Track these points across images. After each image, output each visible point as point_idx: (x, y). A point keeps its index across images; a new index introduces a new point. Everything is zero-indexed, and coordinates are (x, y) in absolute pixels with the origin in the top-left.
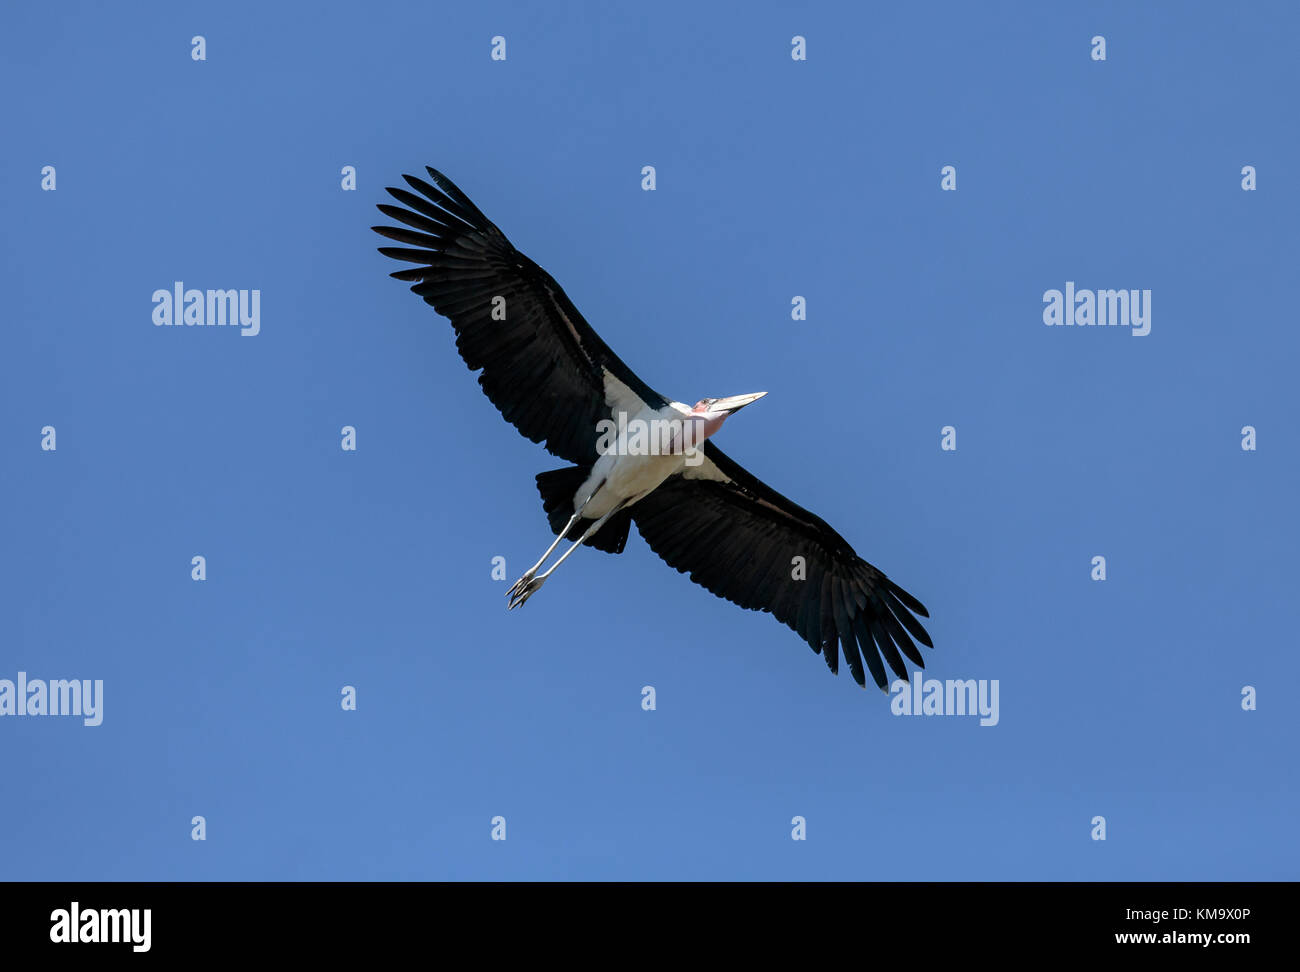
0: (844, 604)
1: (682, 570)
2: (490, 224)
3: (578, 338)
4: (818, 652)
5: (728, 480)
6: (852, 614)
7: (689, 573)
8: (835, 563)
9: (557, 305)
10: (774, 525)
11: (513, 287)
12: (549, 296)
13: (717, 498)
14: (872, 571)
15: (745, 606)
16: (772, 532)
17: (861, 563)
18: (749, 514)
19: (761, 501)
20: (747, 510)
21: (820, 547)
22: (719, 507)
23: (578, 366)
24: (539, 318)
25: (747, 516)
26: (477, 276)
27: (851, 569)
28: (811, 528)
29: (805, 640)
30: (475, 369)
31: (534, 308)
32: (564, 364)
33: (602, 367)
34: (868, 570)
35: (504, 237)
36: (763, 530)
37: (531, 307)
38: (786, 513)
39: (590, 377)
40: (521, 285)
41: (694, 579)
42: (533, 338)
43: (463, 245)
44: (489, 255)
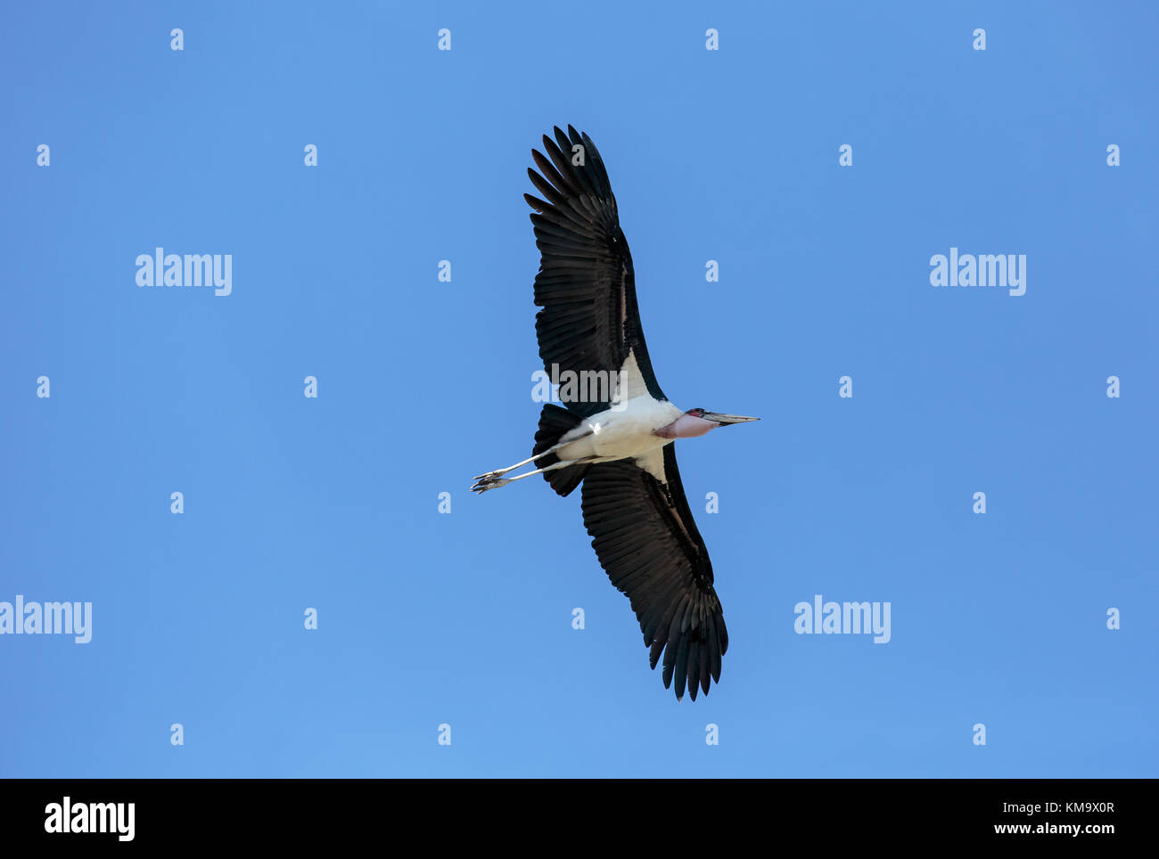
0: (683, 617)
1: (590, 533)
2: (611, 196)
3: (624, 317)
4: (647, 646)
5: (664, 481)
6: (684, 629)
7: (593, 538)
8: (694, 585)
9: (623, 284)
10: (670, 534)
11: (600, 255)
12: (622, 275)
13: (645, 492)
14: (716, 603)
15: (614, 584)
16: (665, 538)
17: (712, 593)
18: (658, 516)
19: (674, 511)
20: (659, 512)
21: (691, 567)
22: (642, 499)
23: (611, 340)
24: (603, 289)
25: (655, 517)
26: (579, 232)
27: (702, 594)
28: (694, 549)
29: (643, 632)
30: (537, 305)
31: (604, 279)
32: (603, 333)
33: (631, 349)
34: (713, 601)
35: (616, 211)
36: (660, 534)
37: (603, 276)
38: (684, 528)
39: (616, 352)
40: (606, 256)
41: (594, 545)
42: (591, 302)
43: (583, 203)
44: (598, 221)
